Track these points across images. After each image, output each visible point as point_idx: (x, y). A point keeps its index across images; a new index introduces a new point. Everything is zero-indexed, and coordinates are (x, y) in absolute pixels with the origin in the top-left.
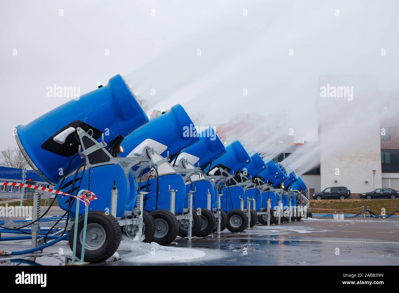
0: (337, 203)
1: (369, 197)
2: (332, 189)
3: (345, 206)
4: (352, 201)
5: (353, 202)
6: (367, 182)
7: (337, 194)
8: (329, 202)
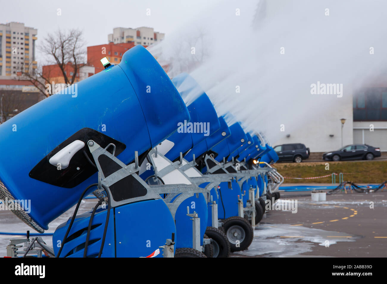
0: (293, 168)
1: (336, 158)
2: (284, 146)
3: (306, 172)
4: (315, 165)
5: (317, 165)
6: (332, 136)
7: (291, 154)
8: (282, 167)
